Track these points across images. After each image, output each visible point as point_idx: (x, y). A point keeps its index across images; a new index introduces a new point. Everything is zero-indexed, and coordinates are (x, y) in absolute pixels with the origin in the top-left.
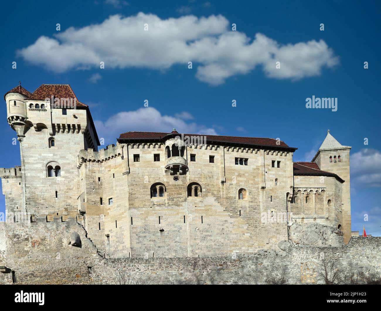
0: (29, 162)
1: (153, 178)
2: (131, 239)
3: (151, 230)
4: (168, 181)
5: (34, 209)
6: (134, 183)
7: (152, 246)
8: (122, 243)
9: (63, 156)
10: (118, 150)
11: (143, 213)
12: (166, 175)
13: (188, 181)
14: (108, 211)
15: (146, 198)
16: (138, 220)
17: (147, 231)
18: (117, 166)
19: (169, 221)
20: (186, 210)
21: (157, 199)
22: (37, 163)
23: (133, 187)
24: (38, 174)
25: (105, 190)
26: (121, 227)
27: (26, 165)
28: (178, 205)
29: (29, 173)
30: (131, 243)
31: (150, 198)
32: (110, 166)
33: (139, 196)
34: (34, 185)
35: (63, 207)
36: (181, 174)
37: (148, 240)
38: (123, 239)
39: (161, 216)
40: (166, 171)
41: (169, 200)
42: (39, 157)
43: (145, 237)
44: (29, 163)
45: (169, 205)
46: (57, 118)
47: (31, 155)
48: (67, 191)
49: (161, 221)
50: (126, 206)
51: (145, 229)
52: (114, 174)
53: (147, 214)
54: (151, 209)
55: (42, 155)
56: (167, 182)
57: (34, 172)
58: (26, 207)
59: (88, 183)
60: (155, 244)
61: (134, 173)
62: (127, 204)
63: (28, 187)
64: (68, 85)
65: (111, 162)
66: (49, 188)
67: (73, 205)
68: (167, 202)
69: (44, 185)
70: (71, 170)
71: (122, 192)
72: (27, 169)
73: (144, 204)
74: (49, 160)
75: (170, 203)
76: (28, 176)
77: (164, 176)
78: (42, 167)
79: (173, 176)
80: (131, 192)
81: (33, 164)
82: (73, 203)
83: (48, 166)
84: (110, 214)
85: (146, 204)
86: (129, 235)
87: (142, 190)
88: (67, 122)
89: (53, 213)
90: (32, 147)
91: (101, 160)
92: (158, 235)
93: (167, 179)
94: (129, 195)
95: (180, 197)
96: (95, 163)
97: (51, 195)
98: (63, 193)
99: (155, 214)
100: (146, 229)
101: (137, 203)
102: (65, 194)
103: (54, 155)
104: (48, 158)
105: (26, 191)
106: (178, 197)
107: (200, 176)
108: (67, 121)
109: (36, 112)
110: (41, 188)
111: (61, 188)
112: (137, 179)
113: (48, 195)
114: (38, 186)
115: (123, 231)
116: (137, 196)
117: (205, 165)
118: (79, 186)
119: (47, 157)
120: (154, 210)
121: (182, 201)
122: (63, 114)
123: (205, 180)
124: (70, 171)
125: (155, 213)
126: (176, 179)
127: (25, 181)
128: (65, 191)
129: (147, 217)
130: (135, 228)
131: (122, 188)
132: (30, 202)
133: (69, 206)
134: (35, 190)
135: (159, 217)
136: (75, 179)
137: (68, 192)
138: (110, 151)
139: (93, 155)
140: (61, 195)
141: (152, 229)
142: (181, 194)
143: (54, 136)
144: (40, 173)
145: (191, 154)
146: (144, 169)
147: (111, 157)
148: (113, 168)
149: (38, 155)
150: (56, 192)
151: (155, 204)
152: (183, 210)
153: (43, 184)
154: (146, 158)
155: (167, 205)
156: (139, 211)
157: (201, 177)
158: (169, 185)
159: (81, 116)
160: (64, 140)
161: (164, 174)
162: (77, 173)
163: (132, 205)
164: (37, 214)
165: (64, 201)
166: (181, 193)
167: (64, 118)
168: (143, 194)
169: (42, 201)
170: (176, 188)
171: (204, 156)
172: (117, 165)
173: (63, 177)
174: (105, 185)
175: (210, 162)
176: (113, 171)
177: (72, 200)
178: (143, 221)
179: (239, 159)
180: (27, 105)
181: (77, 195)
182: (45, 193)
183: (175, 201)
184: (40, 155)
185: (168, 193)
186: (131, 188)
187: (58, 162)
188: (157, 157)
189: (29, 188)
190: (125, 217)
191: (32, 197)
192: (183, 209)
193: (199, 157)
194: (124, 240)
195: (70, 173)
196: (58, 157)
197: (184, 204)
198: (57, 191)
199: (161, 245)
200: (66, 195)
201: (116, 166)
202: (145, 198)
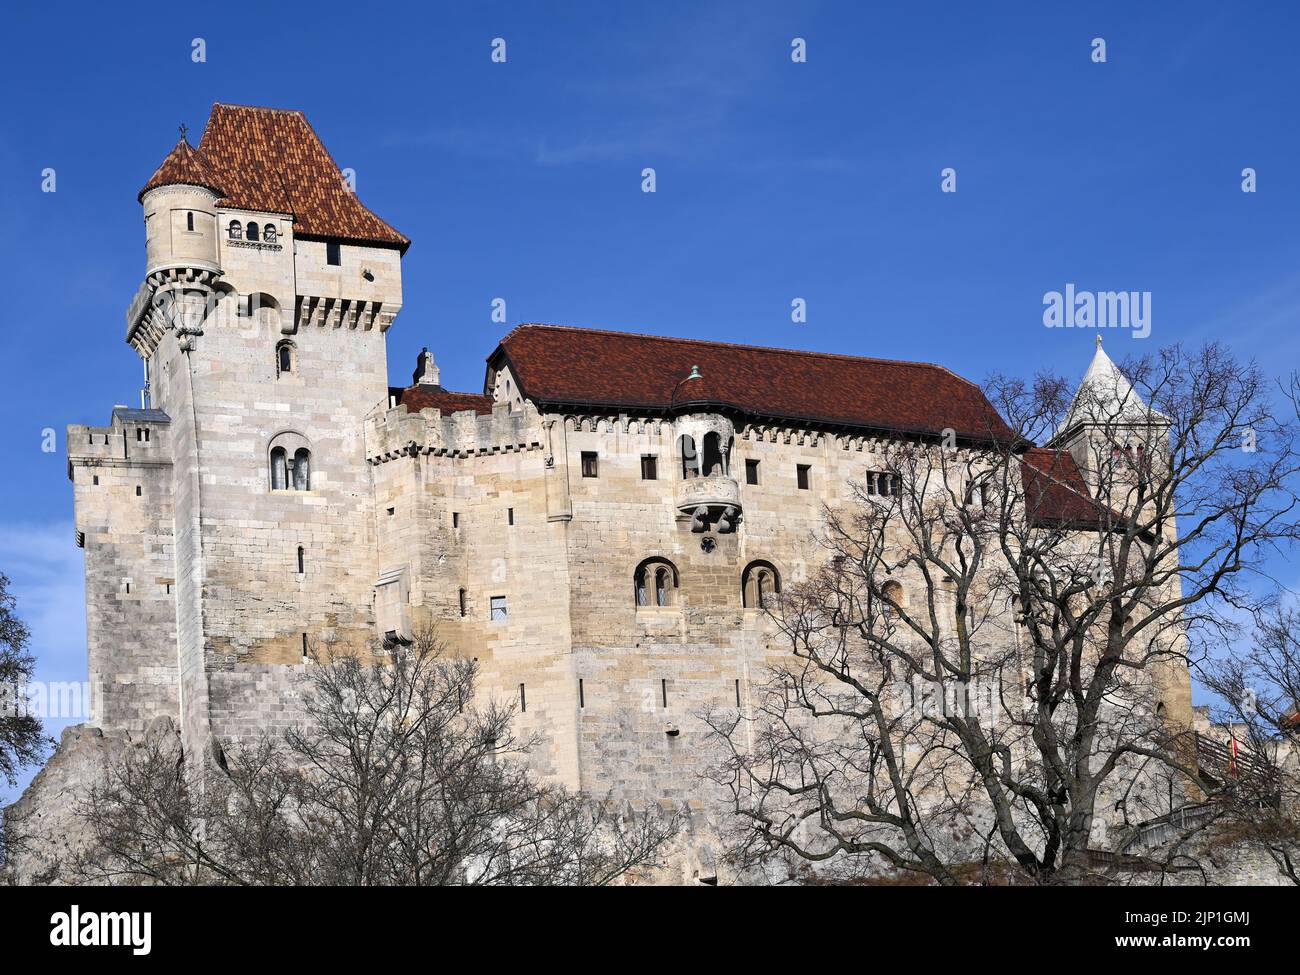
0: (214, 430)
1: (642, 539)
2: (580, 759)
3: (640, 730)
4: (686, 553)
5: (229, 614)
6: (586, 555)
7: (644, 788)
8: (547, 774)
9: (322, 411)
10: (530, 430)
11: (615, 663)
12: (679, 532)
13: (743, 555)
14: (491, 644)
15: (623, 610)
16: (601, 690)
17: (627, 732)
18: (523, 483)
19: (692, 698)
20: (741, 659)
21: (651, 616)
22: (241, 436)
23: (582, 569)
24: (243, 479)
25: (477, 564)
26: (544, 712)
27: (205, 444)
28: (717, 642)
29: (215, 472)
30: (581, 775)
31: (632, 611)
32: (495, 478)
33: (602, 604)
34: (229, 522)
35: (321, 609)
36: (722, 531)
37: (631, 765)
38: (551, 756)
39: (667, 678)
40: (679, 519)
41: (690, 619)
42: (247, 413)
43: (623, 753)
44: (213, 436)
45: (691, 640)
46: (310, 276)
47: (221, 405)
48: (335, 547)
49: (669, 695)
50: (562, 637)
51: (621, 726)
52: (511, 510)
53: (627, 668)
54: (638, 651)
55: (258, 405)
56: (683, 557)
57: (230, 469)
58: (203, 606)
59: (424, 533)
60: (653, 782)
61: (584, 518)
62: (566, 630)
63: (211, 529)
64: (297, 114)
65: (501, 464)
66: (278, 534)
67: (354, 605)
68: (683, 628)
69: (260, 524)
70: (348, 469)
71: (544, 583)
72: (207, 456)
73: (616, 632)
74: (278, 427)
75: (695, 634)
76: (210, 485)
77: (672, 533)
78: (253, 449)
79: (699, 537)
80: (577, 586)
81: (229, 438)
82: (353, 595)
83: (272, 446)
84: (495, 658)
85: (623, 632)
86: (573, 747)
87: (609, 583)
88: (340, 293)
89: (291, 633)
90: (224, 376)
91: (463, 451)
92: (660, 748)
93: (680, 547)
94: (572, 599)
95: (721, 613)
96: (443, 458)
97: (284, 562)
98: (322, 554)
99: (652, 672)
100: (624, 723)
101: (596, 629)
102: (326, 560)
103: (295, 408)
104: (274, 420)
105: (202, 544)
106: (716, 613)
107: (775, 538)
108: (340, 287)
109: (248, 251)
110: (251, 534)
111: (316, 536)
112: (594, 543)
113: (273, 563)
114: (242, 524)
115: (552, 725)
116: (595, 601)
117: (787, 500)
118: (371, 530)
119: (271, 415)
120: (647, 656)
121: (730, 628)
122: (329, 263)
123: (788, 551)
124: (345, 471)
125: (650, 668)
126: (708, 545)
127: (201, 506)
128: (329, 548)
129: (626, 681)
130: (594, 719)
131: (543, 567)
132: (215, 587)
133: (339, 607)
134: (232, 541)
135: (664, 681)
136: (360, 502)
137: (337, 552)
138: (501, 426)
139: (440, 433)
140: (315, 563)
141: (642, 724)
142: (726, 602)
143: (292, 338)
144: (249, 475)
145: (747, 460)
146: (614, 505)
147: (503, 448)
148: (506, 489)
149: (243, 407)
150: (300, 549)
151: (651, 632)
152: (732, 661)
153: (258, 519)
154: (620, 467)
155: (684, 639)
156: (602, 657)
157: (778, 540)
158: (690, 568)
159: (386, 274)
160: (324, 354)
161: (674, 526)
162: (365, 480)
163: (580, 633)
164: (237, 634)
165: (327, 586)
166: (725, 597)
167: (331, 278)
168: (613, 597)
169: (255, 586)
170: (710, 580)
171: (782, 466)
172: (522, 479)
173: (323, 494)
174: (476, 544)
175: (800, 487)
176: (507, 499)
177: (351, 582)
178: (617, 696)
179: (876, 477)
180: (221, 224)
181: (366, 564)
182: (263, 555)
183: (706, 626)
184: (249, 405)
185: (687, 597)
186: (578, 570)
187: (306, 434)
188: (649, 466)
189: (214, 533)
190: (558, 677)
191: (223, 566)
192: (733, 656)
193: (771, 470)
194: (554, 763)
195: (343, 477)
196: (306, 416)
197: (733, 637)
198: (304, 547)
199: (672, 787)
200: (330, 564)
201: (519, 482)
202: (621, 611)
